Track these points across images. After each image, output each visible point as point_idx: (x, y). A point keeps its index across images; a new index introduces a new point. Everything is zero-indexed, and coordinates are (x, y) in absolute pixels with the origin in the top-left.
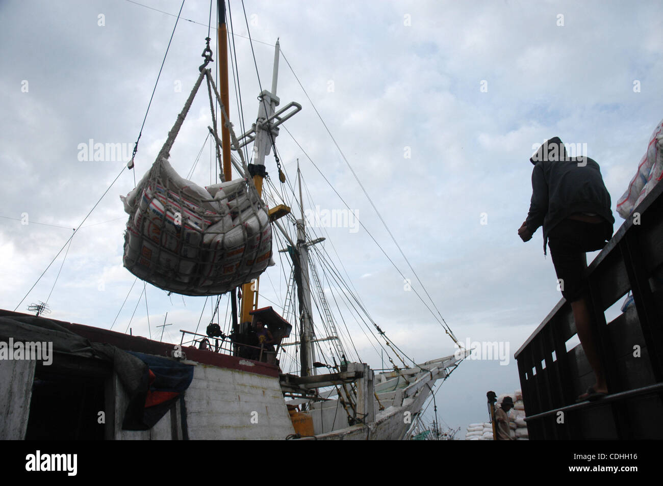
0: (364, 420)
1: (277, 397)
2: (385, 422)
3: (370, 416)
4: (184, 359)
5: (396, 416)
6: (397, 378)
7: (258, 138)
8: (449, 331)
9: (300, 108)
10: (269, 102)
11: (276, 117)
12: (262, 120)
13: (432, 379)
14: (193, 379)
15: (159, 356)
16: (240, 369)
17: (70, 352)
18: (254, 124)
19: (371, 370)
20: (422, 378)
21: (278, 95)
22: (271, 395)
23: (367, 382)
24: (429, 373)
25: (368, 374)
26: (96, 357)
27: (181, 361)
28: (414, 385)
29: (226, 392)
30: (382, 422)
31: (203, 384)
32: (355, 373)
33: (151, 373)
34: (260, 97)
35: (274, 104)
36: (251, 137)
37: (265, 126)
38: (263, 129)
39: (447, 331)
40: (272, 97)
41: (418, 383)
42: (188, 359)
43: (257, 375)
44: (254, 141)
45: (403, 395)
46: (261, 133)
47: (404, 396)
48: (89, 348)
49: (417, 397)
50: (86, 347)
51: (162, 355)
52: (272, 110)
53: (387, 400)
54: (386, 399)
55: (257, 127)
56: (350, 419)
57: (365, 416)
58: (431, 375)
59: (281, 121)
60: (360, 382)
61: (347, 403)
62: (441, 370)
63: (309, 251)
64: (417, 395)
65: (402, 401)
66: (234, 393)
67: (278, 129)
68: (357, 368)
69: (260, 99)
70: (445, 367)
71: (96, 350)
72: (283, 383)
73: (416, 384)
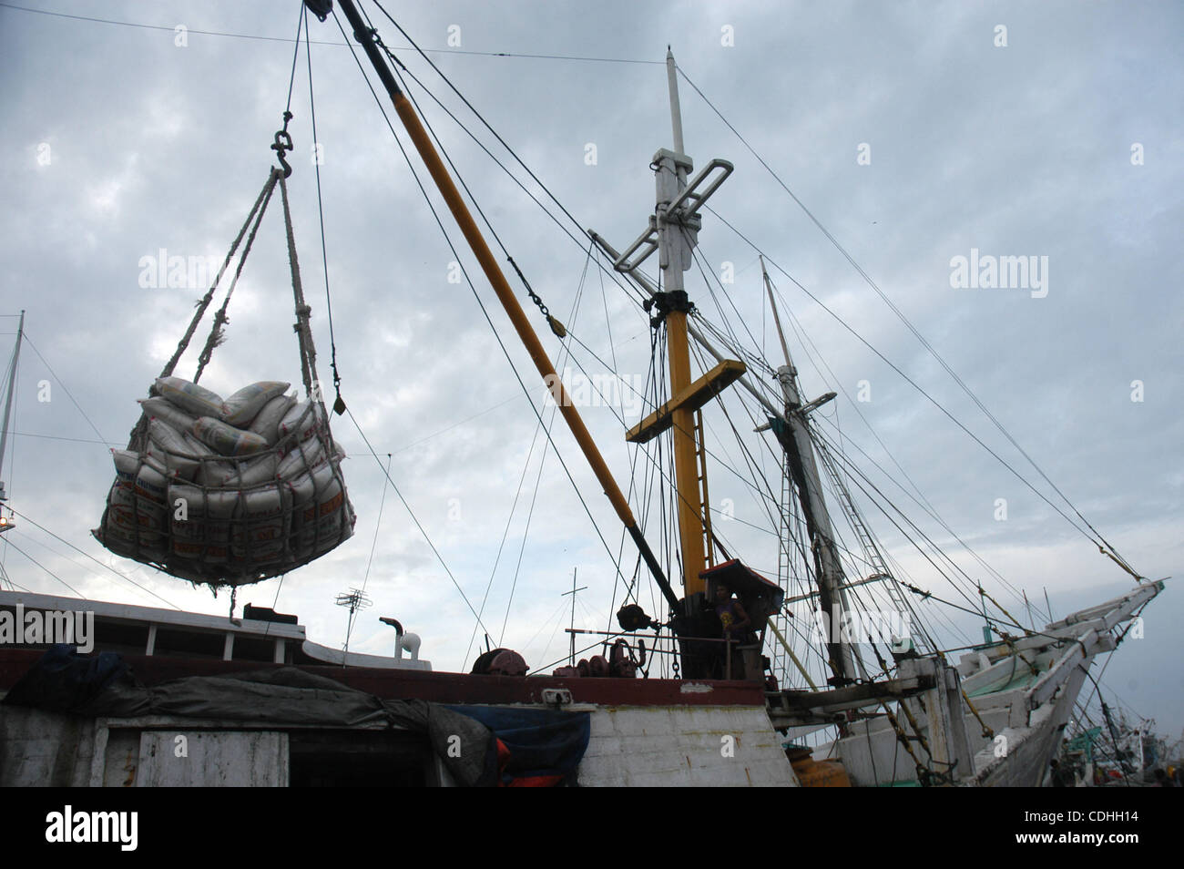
0: (951, 776)
1: (765, 746)
2: (997, 772)
3: (963, 764)
4: (569, 702)
5: (1019, 752)
6: (1012, 657)
7: (664, 241)
8: (1106, 548)
9: (729, 169)
10: (673, 168)
11: (690, 194)
12: (666, 206)
13: (1085, 655)
14: (591, 740)
15: (518, 705)
16: (683, 703)
17: (346, 725)
18: (653, 216)
19: (952, 668)
20: (1064, 659)
21: (687, 152)
22: (754, 744)
23: (945, 697)
24: (1078, 645)
25: (945, 676)
26: (396, 727)
27: (563, 708)
28: (1049, 679)
29: (661, 754)
30: (991, 772)
31: (613, 746)
32: (917, 680)
33: (502, 745)
34: (656, 163)
35: (682, 171)
36: (653, 242)
37: (672, 216)
38: (670, 223)
39: (1101, 548)
40: (676, 159)
41: (1056, 673)
42: (577, 701)
43: (721, 708)
44: (658, 250)
45: (1027, 704)
46: (667, 231)
47: (1029, 707)
48: (381, 712)
49: (1059, 699)
50: (374, 710)
51: (523, 703)
52: (682, 183)
53: (997, 710)
54: (994, 707)
55: (658, 221)
56: (922, 771)
57: (952, 766)
58: (1083, 650)
59: (701, 200)
60: (930, 696)
61: (912, 738)
62: (1101, 634)
63: (811, 422)
64: (1059, 694)
65: (1029, 716)
66: (678, 753)
67: (699, 217)
68: (920, 669)
69: (656, 168)
70: (1109, 626)
71: (393, 715)
72: (777, 711)
73: (1053, 676)
